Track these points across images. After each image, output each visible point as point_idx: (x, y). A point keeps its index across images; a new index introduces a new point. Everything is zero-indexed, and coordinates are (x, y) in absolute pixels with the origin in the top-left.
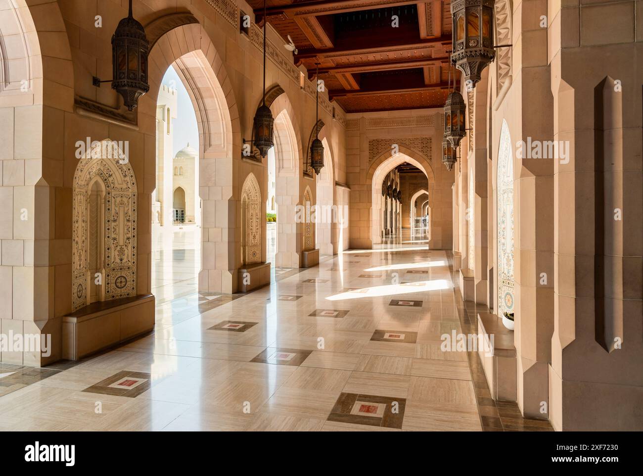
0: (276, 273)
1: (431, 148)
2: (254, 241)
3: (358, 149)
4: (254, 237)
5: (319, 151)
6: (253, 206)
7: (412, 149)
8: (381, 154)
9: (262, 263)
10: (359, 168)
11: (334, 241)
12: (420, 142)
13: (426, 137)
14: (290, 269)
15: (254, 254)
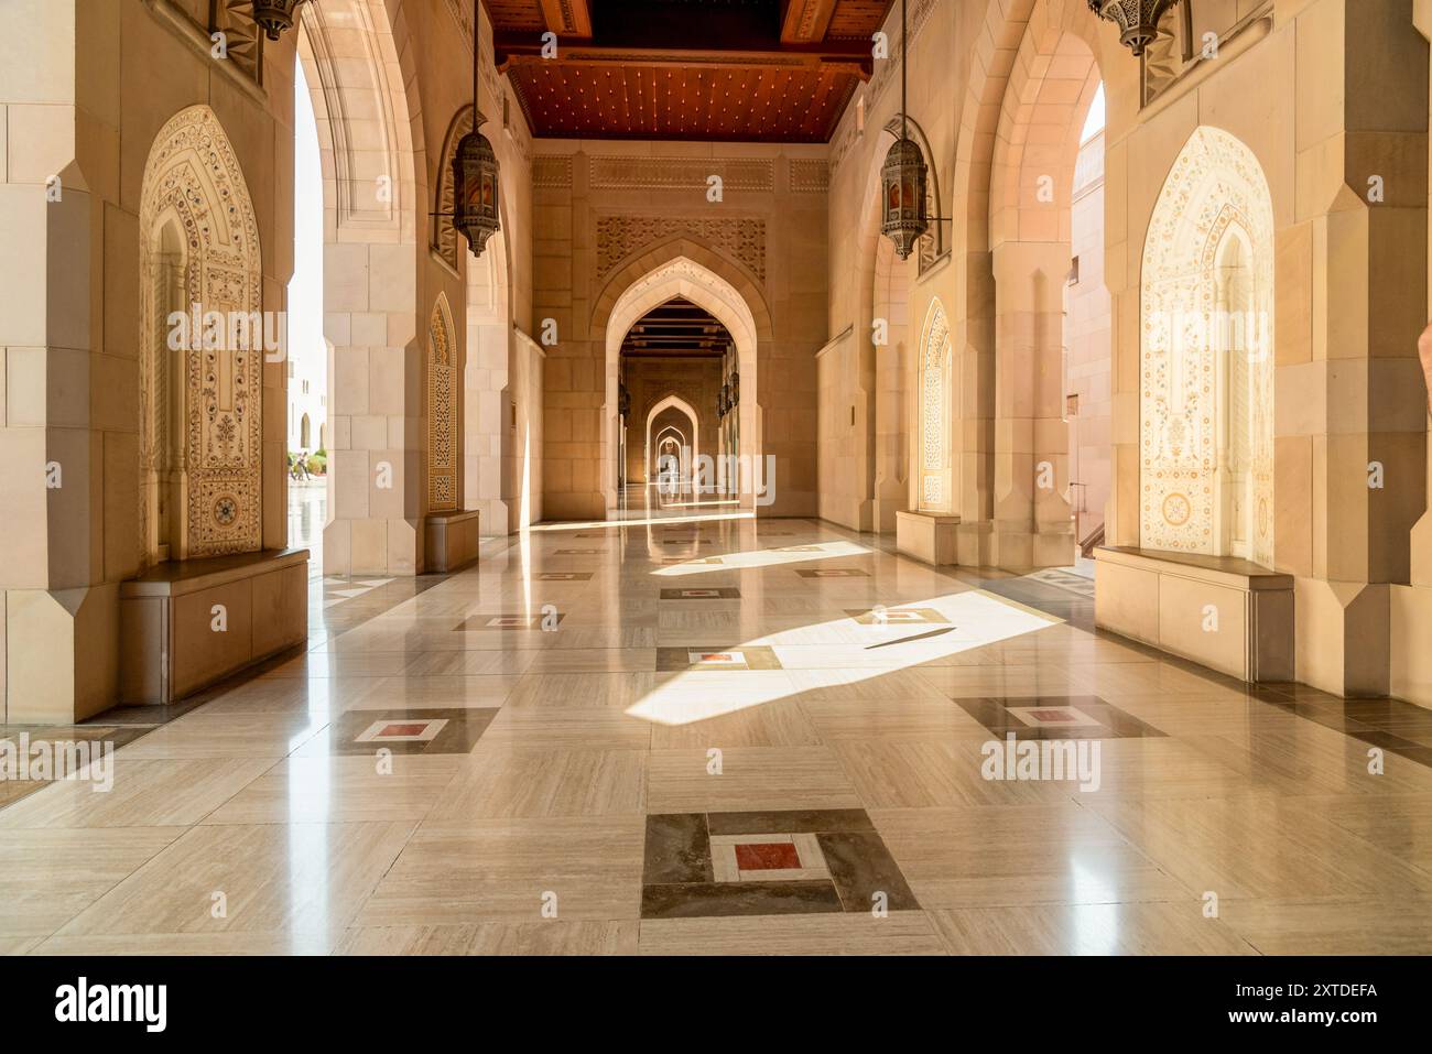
0: (327, 597)
1: (763, 248)
2: (226, 449)
3: (566, 240)
4: (226, 430)
5: (484, 173)
6: (218, 284)
7: (714, 248)
8: (631, 258)
9: (269, 551)
10: (569, 293)
11: (509, 495)
12: (735, 230)
13: (753, 219)
14: (384, 581)
15: (226, 510)
